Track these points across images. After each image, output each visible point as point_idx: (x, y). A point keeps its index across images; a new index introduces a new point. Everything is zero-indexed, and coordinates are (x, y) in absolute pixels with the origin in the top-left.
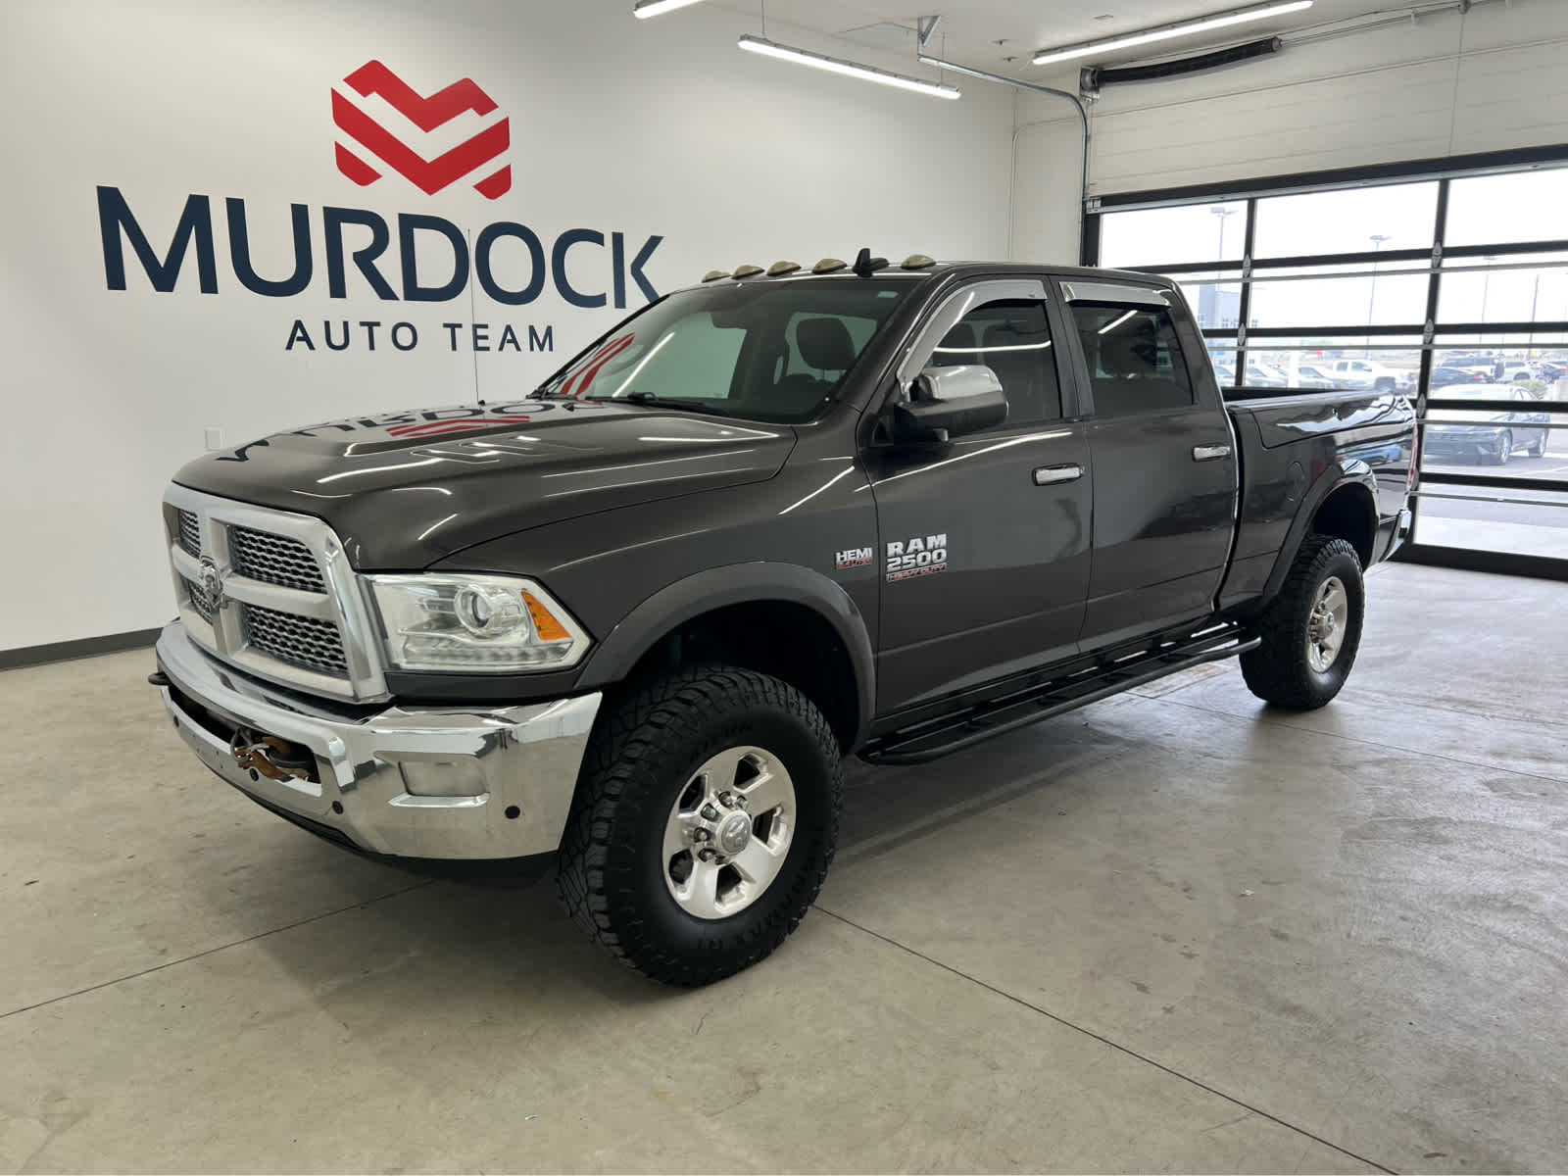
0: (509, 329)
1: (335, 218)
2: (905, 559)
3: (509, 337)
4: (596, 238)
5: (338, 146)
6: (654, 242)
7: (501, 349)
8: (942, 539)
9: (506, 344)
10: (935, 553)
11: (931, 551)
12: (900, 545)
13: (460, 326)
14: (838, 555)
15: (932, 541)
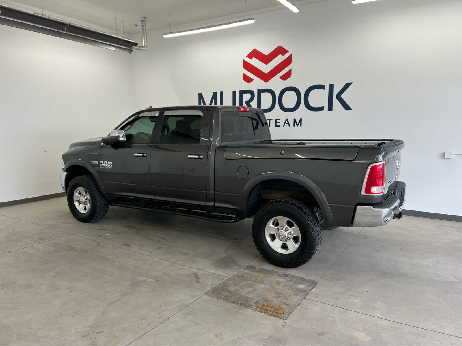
0: (287, 120)
1: (242, 93)
2: (104, 165)
3: (287, 122)
4: (322, 87)
5: (244, 74)
6: (348, 85)
7: (284, 126)
8: (111, 163)
9: (285, 125)
10: (110, 165)
11: (109, 164)
12: (103, 162)
13: (272, 119)
14: (92, 161)
15: (109, 163)
